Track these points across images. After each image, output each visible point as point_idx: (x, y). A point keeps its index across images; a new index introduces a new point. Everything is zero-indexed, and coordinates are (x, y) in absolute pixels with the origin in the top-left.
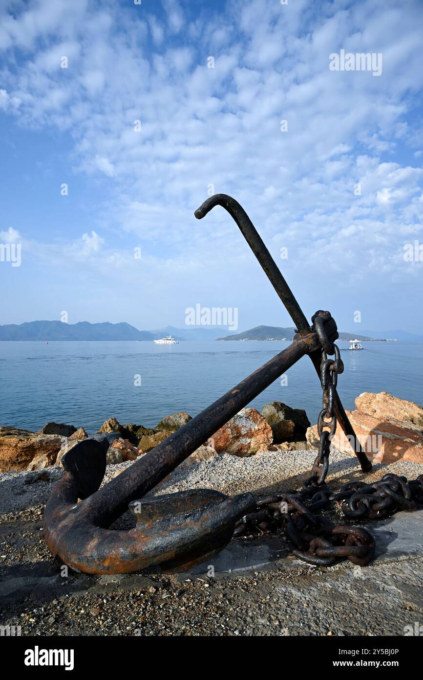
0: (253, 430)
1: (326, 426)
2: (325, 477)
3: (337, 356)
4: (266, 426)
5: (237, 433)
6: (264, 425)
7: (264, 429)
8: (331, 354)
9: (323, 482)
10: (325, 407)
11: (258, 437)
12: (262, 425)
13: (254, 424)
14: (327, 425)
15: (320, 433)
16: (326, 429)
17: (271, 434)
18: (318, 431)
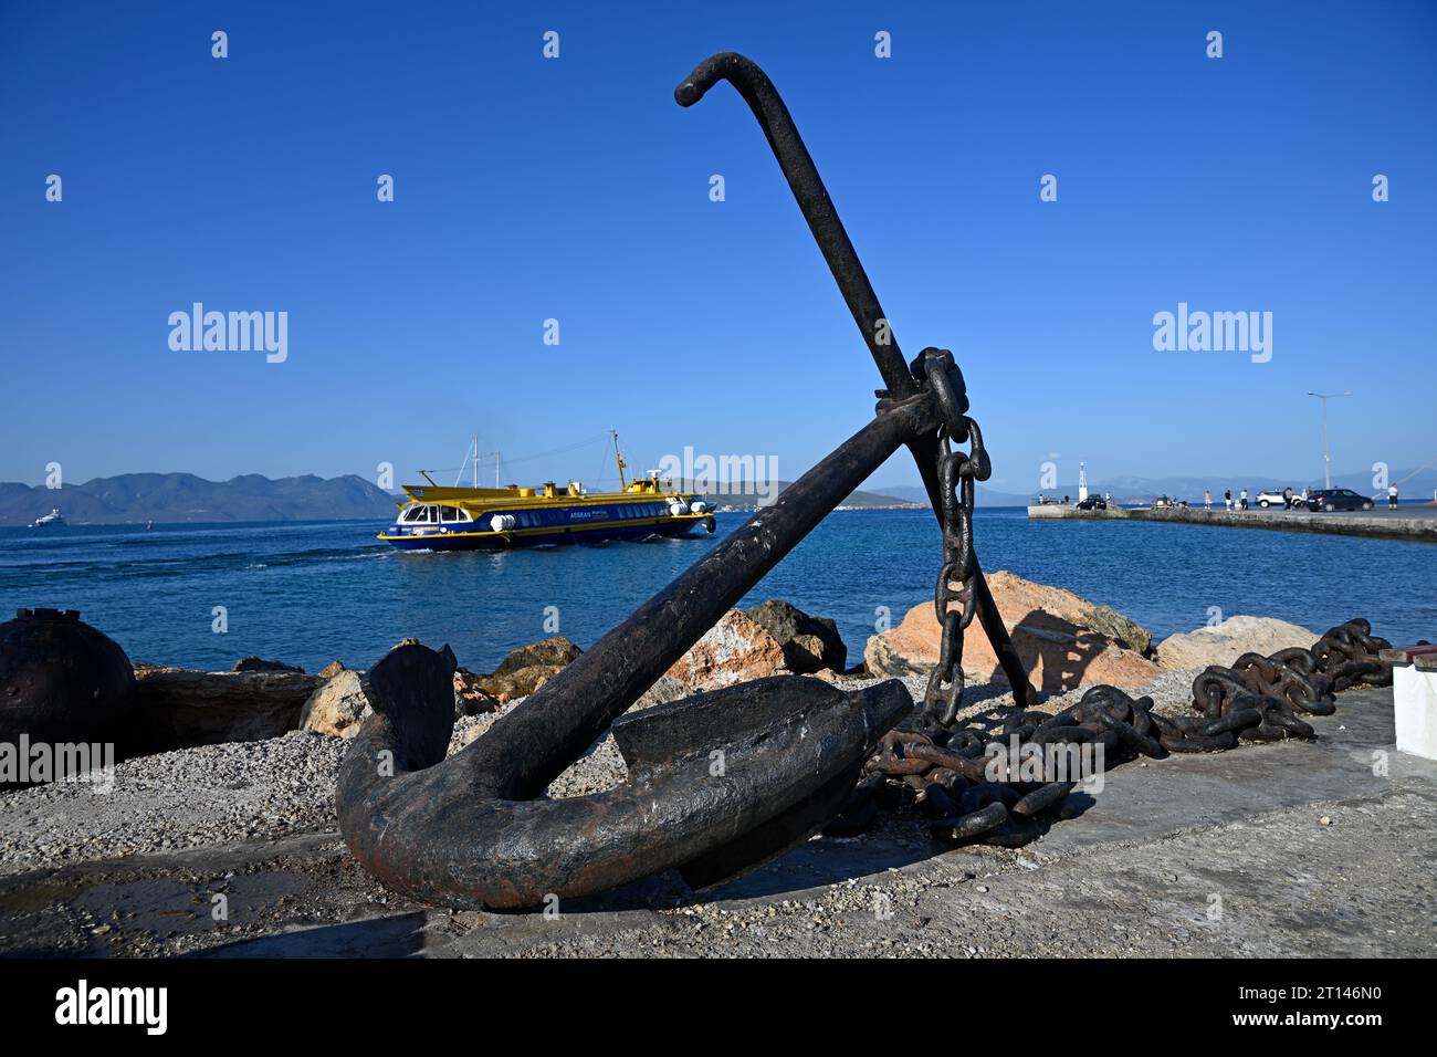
0: (741, 652)
1: (955, 599)
2: (955, 713)
3: (976, 442)
4: (769, 644)
5: (707, 662)
6: (764, 641)
7: (766, 651)
8: (960, 439)
9: (953, 720)
10: (948, 558)
11: (753, 667)
12: (761, 642)
13: (742, 640)
14: (955, 596)
15: (941, 614)
16: (955, 606)
17: (782, 661)
18: (937, 612)
